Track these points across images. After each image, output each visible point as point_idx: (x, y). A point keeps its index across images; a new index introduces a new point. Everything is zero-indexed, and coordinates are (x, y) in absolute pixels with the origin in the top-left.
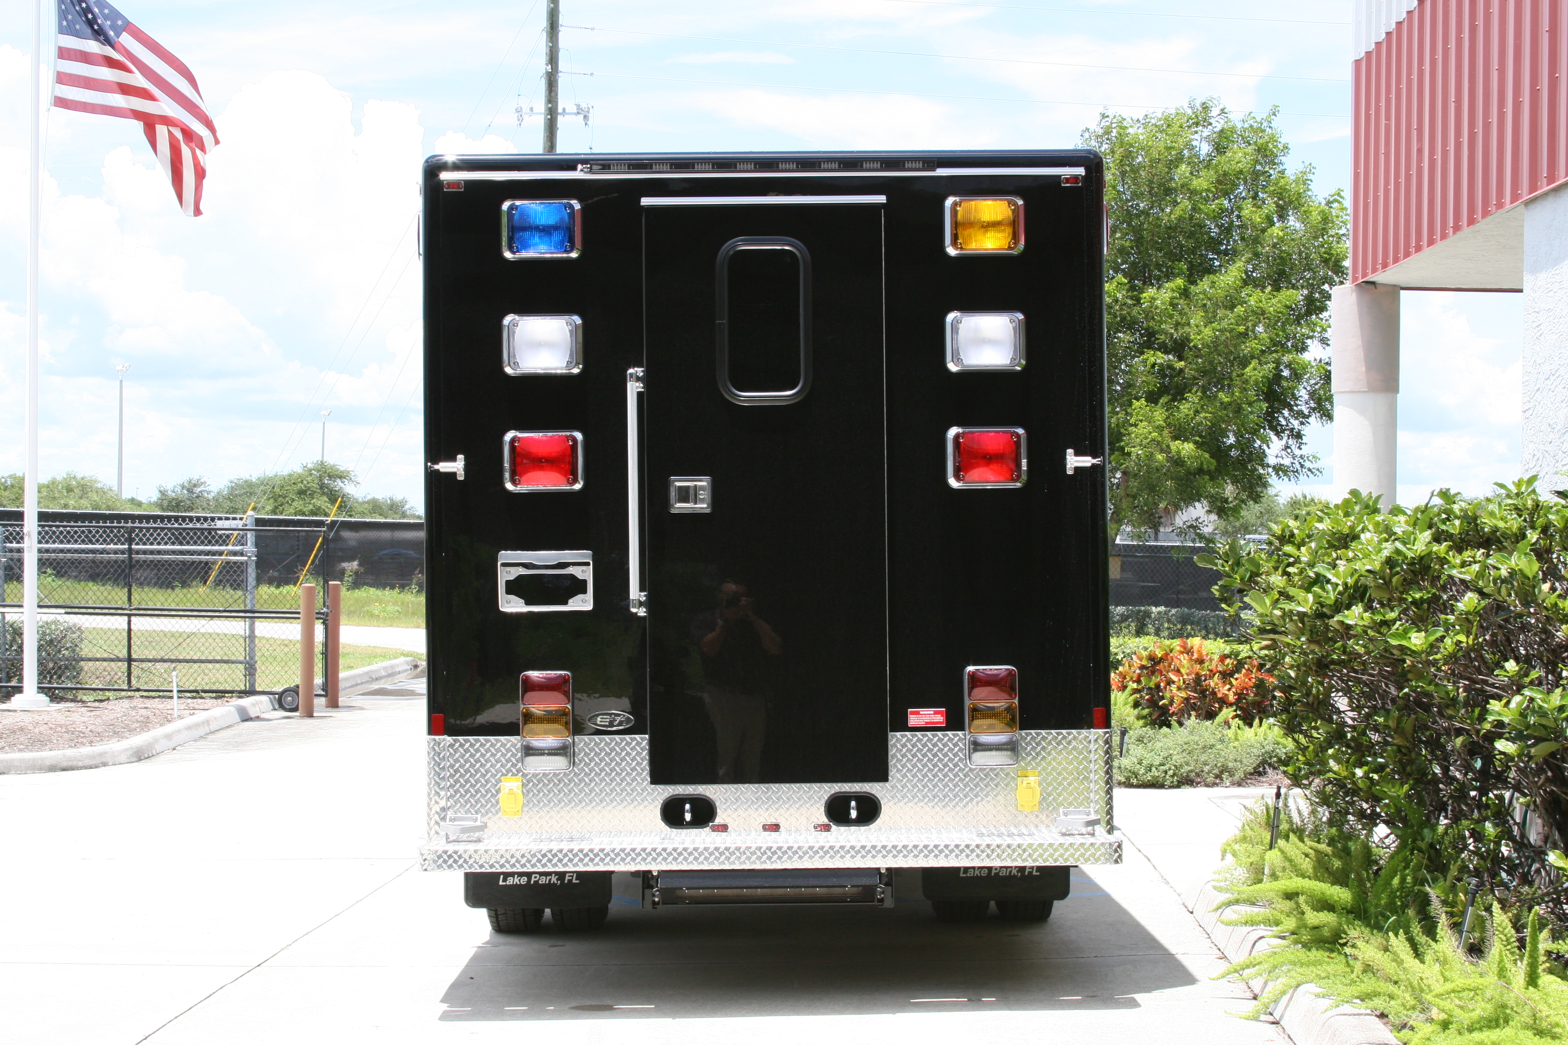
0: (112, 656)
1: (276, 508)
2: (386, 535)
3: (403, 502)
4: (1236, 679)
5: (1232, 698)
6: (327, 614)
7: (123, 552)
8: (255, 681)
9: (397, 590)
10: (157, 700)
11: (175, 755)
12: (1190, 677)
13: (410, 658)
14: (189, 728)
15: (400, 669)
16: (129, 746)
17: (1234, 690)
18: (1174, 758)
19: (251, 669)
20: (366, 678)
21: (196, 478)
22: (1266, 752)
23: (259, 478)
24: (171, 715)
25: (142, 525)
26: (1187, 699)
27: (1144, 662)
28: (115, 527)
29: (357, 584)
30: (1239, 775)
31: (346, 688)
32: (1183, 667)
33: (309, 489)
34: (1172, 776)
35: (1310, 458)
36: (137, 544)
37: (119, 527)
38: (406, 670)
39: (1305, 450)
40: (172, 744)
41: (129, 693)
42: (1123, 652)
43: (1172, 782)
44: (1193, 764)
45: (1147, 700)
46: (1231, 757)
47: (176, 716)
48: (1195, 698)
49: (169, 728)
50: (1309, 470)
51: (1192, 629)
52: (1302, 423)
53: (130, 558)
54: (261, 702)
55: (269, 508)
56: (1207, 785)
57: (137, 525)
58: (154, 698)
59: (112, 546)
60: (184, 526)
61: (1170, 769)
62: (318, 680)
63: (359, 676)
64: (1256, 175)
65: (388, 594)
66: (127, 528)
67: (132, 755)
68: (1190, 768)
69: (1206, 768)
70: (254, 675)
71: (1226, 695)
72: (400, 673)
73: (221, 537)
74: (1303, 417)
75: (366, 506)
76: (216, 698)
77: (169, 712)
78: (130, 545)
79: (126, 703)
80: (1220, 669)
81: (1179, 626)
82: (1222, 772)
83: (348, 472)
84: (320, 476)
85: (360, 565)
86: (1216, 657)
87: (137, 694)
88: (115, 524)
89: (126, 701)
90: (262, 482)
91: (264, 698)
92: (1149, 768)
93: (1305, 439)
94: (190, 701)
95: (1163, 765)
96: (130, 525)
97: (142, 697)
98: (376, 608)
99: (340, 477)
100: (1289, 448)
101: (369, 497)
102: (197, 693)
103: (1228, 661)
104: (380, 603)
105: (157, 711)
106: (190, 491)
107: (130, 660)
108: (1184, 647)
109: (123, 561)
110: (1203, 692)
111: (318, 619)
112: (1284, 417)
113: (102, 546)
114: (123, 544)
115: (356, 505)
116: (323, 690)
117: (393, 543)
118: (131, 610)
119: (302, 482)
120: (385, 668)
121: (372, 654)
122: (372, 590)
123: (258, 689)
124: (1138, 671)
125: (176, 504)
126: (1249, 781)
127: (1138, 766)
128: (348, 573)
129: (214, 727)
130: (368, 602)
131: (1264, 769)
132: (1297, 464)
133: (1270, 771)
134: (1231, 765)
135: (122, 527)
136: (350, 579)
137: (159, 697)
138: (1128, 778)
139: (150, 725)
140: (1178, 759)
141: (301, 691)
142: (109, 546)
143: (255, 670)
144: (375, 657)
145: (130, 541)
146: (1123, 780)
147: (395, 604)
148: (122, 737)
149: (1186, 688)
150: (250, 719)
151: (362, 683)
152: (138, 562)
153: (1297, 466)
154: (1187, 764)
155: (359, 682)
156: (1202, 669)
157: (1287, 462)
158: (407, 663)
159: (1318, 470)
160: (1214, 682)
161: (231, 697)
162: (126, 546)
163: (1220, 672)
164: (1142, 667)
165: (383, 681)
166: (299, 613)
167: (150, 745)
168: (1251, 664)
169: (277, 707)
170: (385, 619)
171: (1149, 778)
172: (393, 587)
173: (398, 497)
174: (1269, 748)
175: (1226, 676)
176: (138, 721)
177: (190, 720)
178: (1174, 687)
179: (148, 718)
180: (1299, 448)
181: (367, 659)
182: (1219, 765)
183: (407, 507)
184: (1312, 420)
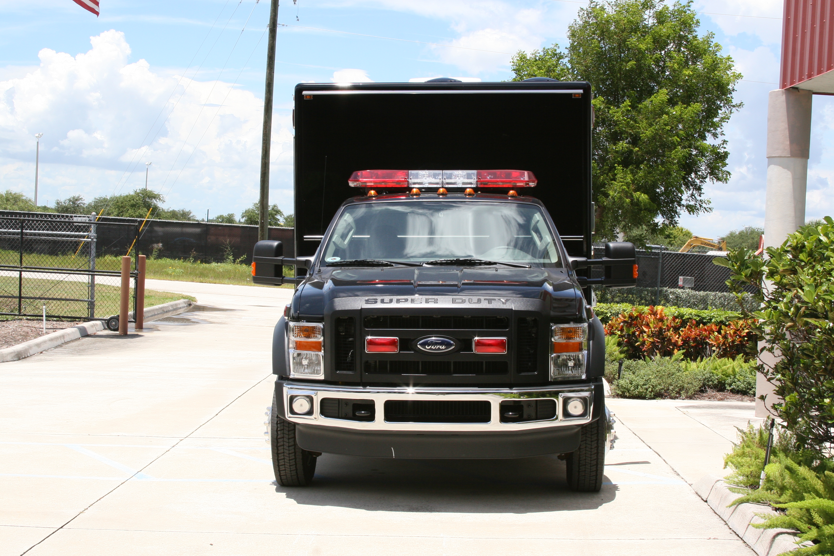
0: (10, 295)
1: (119, 213)
2: (178, 230)
3: (189, 213)
4: (682, 331)
5: (680, 343)
6: (137, 274)
7: (18, 234)
8: (94, 312)
9: (182, 260)
10: (35, 322)
11: (42, 357)
12: (656, 329)
13: (187, 300)
14: (51, 340)
15: (181, 306)
16: (12, 351)
17: (681, 338)
18: (652, 380)
19: (91, 305)
20: (161, 311)
21: (77, 195)
22: (706, 378)
23: (111, 197)
24: (41, 331)
25: (30, 218)
26: (652, 343)
27: (626, 319)
28: (14, 219)
29: (160, 256)
30: (691, 392)
31: (148, 317)
32: (651, 323)
33: (137, 204)
34: (651, 392)
35: (706, 202)
36: (27, 230)
37: (16, 219)
38: (184, 307)
39: (703, 197)
40: (40, 350)
41: (20, 317)
42: (611, 312)
43: (651, 395)
44: (663, 385)
45: (626, 341)
46: (686, 381)
47: (44, 332)
48: (658, 342)
49: (39, 340)
50: (705, 208)
51: (633, 297)
52: (701, 182)
53: (22, 238)
54: (97, 325)
55: (115, 213)
56: (671, 398)
57: (26, 218)
58: (33, 320)
59: (11, 230)
60: (54, 220)
61: (649, 387)
62: (131, 312)
63: (157, 310)
64: (681, 38)
65: (177, 262)
66: (21, 220)
67: (14, 356)
68: (661, 387)
69: (671, 388)
70: (94, 308)
71: (677, 341)
72: (180, 308)
73: (76, 226)
74: (702, 178)
75: (169, 214)
76: (71, 321)
77: (41, 330)
78: (22, 230)
79: (17, 323)
80: (672, 325)
81: (625, 295)
82: (680, 390)
83: (159, 195)
84: (144, 197)
85: (163, 246)
86: (670, 318)
87: (25, 318)
88: (14, 218)
89: (18, 322)
90: (112, 199)
91: (99, 322)
92: (637, 386)
93: (703, 191)
94: (55, 323)
95: (645, 385)
96: (22, 218)
97: (27, 319)
98: (170, 270)
99: (155, 198)
100: (694, 196)
101: (171, 209)
102: (60, 318)
103: (677, 320)
104: (172, 268)
105: (34, 329)
106: (74, 203)
107: (20, 297)
108: (652, 310)
109: (18, 239)
110: (663, 339)
111: (131, 277)
112: (691, 178)
113: (6, 230)
114: (18, 229)
115: (163, 213)
116: (134, 318)
117: (183, 234)
118: (22, 268)
119: (133, 200)
120: (172, 306)
121: (166, 297)
122: (168, 260)
123: (96, 317)
124: (622, 324)
125: (65, 209)
126: (696, 396)
127: (630, 385)
128: (155, 250)
129: (67, 339)
130: (166, 266)
131: (705, 388)
132: (698, 205)
133: (709, 390)
134: (686, 385)
135: (18, 219)
136: (156, 253)
137: (37, 320)
138: (623, 392)
139: (28, 338)
140: (654, 381)
141: (120, 318)
142: (10, 230)
143: (94, 305)
144: (167, 299)
145: (22, 228)
146: (620, 393)
147: (181, 268)
148: (10, 345)
149: (653, 336)
150: (88, 336)
151: (158, 314)
152: (26, 240)
153: (698, 206)
154: (660, 384)
155: (156, 313)
156: (664, 325)
157: (692, 203)
158: (185, 303)
159: (710, 209)
160: (670, 333)
161: (79, 321)
162: (20, 231)
163: (672, 327)
164: (624, 322)
165: (170, 313)
166: (120, 273)
167: (26, 350)
168: (691, 323)
169: (106, 327)
170: (174, 276)
171: (637, 393)
172: (180, 259)
173: (187, 210)
174: (708, 375)
175: (676, 329)
176: (21, 335)
177: (53, 335)
178: (645, 335)
179: (28, 333)
180: (700, 196)
181: (162, 300)
182: (679, 385)
183: (191, 215)
184: (707, 180)
